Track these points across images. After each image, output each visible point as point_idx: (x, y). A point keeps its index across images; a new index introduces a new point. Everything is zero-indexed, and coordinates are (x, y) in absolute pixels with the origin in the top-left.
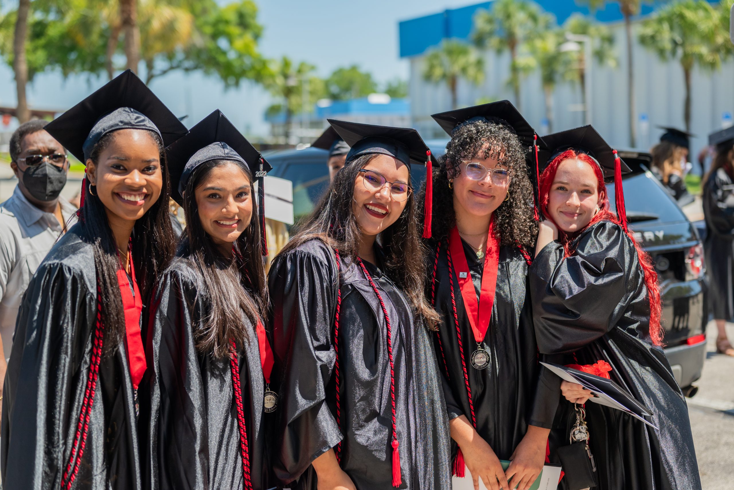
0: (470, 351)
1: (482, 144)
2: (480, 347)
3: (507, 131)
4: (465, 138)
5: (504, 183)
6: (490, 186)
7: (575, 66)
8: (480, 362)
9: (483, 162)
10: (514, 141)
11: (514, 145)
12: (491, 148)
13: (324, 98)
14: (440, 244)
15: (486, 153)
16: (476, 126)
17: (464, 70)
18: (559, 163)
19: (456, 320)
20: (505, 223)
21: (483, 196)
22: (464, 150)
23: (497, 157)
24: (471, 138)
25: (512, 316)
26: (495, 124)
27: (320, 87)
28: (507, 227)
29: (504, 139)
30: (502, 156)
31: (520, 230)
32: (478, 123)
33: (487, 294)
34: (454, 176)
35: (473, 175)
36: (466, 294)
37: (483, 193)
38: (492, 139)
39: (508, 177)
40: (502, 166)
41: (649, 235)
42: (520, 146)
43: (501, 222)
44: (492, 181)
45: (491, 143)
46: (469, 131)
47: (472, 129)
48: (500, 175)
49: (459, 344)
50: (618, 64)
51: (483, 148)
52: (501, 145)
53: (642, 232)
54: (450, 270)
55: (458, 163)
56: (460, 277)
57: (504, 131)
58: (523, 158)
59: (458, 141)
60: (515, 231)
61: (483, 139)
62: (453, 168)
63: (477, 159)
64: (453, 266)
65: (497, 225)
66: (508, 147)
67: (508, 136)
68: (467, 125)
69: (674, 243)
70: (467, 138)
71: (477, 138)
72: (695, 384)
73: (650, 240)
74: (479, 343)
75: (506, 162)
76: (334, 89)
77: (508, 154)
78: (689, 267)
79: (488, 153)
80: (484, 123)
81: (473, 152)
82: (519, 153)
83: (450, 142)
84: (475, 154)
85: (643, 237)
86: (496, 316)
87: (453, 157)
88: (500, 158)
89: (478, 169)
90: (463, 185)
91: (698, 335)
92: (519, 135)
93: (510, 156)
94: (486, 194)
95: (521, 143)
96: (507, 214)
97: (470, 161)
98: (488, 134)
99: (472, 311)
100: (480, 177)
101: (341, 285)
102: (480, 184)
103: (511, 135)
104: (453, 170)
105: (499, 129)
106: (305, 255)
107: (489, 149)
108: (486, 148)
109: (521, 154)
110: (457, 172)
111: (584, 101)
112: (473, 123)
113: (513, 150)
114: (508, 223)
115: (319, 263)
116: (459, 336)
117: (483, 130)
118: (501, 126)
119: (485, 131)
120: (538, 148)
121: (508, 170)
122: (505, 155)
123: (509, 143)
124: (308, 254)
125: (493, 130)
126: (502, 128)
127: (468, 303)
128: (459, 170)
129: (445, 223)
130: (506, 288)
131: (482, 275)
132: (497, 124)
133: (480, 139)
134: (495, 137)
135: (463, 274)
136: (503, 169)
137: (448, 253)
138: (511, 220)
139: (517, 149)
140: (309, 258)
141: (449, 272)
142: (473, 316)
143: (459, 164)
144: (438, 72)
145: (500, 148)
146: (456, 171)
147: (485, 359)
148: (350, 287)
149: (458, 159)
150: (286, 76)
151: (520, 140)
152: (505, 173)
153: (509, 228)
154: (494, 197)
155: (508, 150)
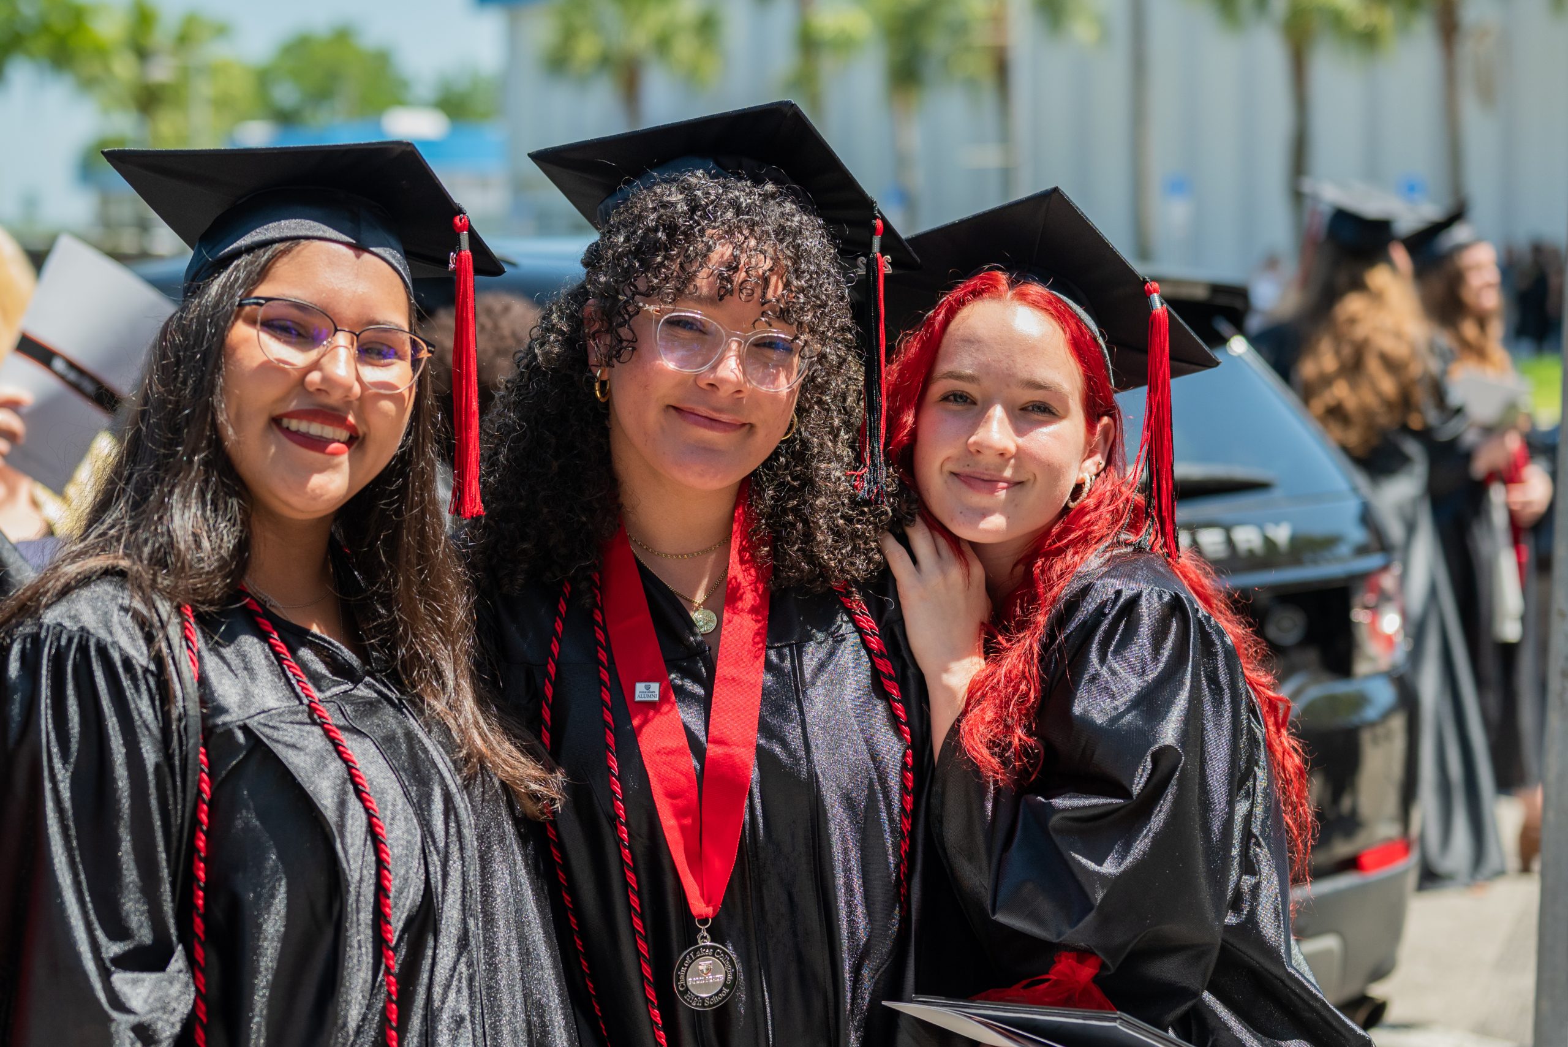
0: (675, 946)
1: (709, 249)
2: (705, 934)
3: (789, 206)
4: (648, 230)
5: (782, 378)
6: (739, 391)
7: (982, 37)
8: (707, 986)
9: (711, 310)
10: (814, 240)
11: (815, 251)
12: (739, 263)
13: (253, 118)
14: (567, 589)
15: (723, 278)
16: (687, 189)
17: (663, 44)
18: (952, 313)
19: (625, 847)
20: (785, 512)
21: (713, 423)
22: (647, 270)
23: (758, 292)
24: (672, 229)
25: (812, 826)
26: (749, 183)
27: (241, 87)
28: (793, 525)
29: (781, 232)
30: (776, 289)
31: (837, 533)
32: (693, 180)
33: (730, 757)
34: (614, 355)
35: (679, 353)
36: (657, 758)
37: (716, 415)
38: (742, 233)
39: (796, 360)
40: (774, 324)
41: (1247, 537)
42: (835, 258)
43: (772, 507)
44: (744, 373)
45: (740, 247)
46: (665, 205)
47: (673, 199)
48: (769, 353)
49: (633, 928)
50: (1105, 35)
51: (713, 261)
52: (771, 251)
53: (1227, 529)
54: (605, 675)
55: (628, 313)
56: (637, 699)
57: (780, 204)
58: (842, 298)
59: (627, 239)
60: (820, 538)
61: (709, 232)
62: (611, 330)
63: (692, 299)
64: (612, 660)
65: (762, 514)
66: (796, 259)
67: (795, 224)
68: (654, 184)
69: (1315, 562)
70: (656, 230)
71: (691, 227)
72: (1378, 991)
73: (1251, 552)
74: (704, 921)
75: (788, 311)
76: (286, 94)
77: (795, 282)
78: (1363, 635)
79: (729, 280)
80: (712, 177)
81: (678, 277)
82: (832, 280)
83: (596, 244)
84: (687, 278)
85: (1230, 542)
86: (760, 820)
87: (609, 295)
88: (770, 294)
89: (697, 335)
90: (646, 387)
91: (1389, 840)
92: (829, 221)
93: (802, 290)
94: (724, 417)
95: (836, 246)
96: (794, 479)
97: (670, 307)
98: (730, 214)
99: (679, 814)
100: (699, 359)
101: (209, 732)
102: (702, 384)
103: (805, 218)
104: (608, 339)
105: (765, 200)
106: (70, 640)
107: (733, 266)
108: (721, 264)
109: (837, 282)
110: (625, 344)
111: (1005, 136)
112: (675, 180)
113: (812, 268)
114: (796, 510)
115: (119, 664)
116: (635, 901)
117: (712, 202)
118: (770, 187)
119: (717, 203)
120: (886, 265)
121: (796, 338)
122: (787, 285)
123: (799, 246)
124: (81, 637)
125: (744, 201)
126: (773, 196)
127: (665, 788)
128: (630, 336)
129: (584, 519)
130: (793, 735)
131: (708, 684)
132: (758, 181)
133: (702, 232)
134: (752, 225)
135: (648, 688)
136: (778, 332)
137: (598, 617)
138: (805, 502)
139: (825, 264)
140: (83, 649)
141: (602, 683)
142: (683, 829)
143: (631, 317)
144: (587, 48)
145: (769, 264)
146: (621, 341)
147: (720, 977)
148: (240, 737)
149: (626, 302)
150: (142, 53)
151: (833, 238)
152: (788, 348)
153: (800, 526)
154: (752, 426)
155: (796, 271)
